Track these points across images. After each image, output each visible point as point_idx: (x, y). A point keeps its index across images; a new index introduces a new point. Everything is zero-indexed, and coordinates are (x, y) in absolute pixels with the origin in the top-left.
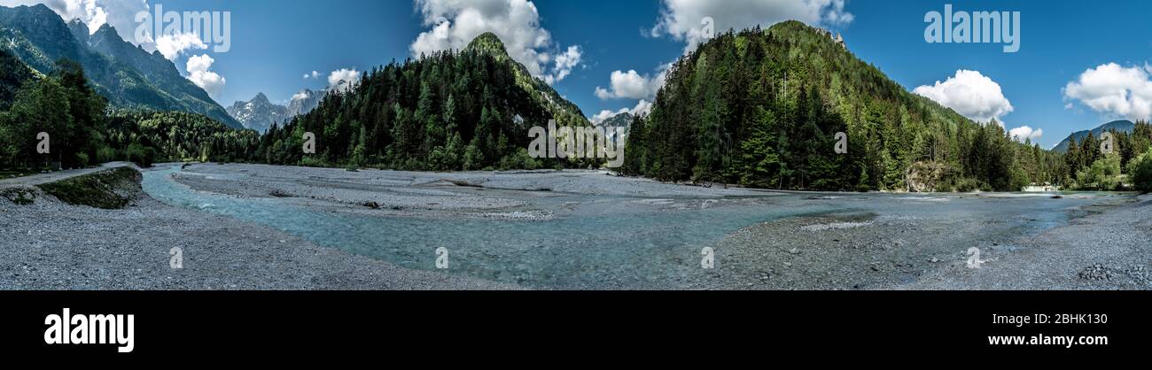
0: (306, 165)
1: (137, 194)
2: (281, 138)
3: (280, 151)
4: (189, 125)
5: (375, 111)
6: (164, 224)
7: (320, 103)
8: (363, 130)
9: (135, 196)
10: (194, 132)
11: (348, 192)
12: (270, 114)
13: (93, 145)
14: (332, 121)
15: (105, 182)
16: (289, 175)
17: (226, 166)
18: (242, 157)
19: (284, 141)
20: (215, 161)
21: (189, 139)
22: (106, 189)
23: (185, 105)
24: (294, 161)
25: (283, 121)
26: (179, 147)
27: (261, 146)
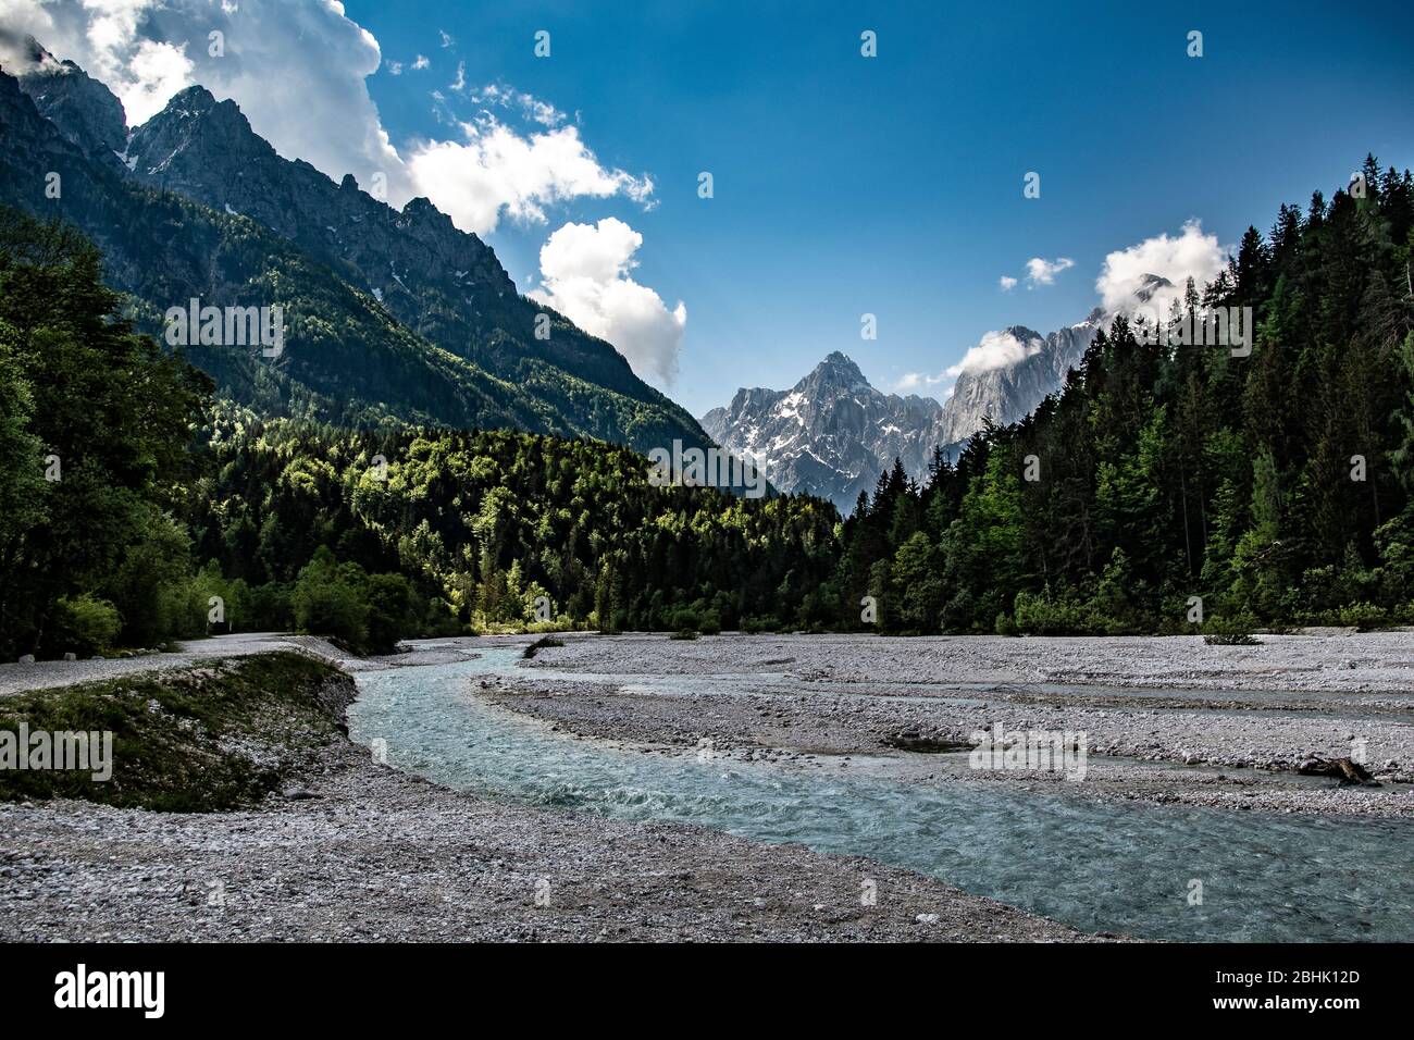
0: (1033, 631)
1: (323, 752)
2: (923, 527)
3: (921, 576)
4: (553, 485)
5: (1309, 382)
6: (424, 863)
7: (1072, 376)
8: (1263, 464)
9: (312, 759)
10: (576, 511)
11: (1219, 723)
12: (875, 433)
13: (142, 568)
14: (1129, 443)
15: (184, 712)
16: (965, 672)
17: (703, 647)
18: (769, 608)
19: (935, 539)
20: (660, 627)
21: (555, 542)
22: (187, 736)
23: (537, 405)
24: (980, 616)
25: (928, 456)
26: (514, 573)
27: (844, 561)
